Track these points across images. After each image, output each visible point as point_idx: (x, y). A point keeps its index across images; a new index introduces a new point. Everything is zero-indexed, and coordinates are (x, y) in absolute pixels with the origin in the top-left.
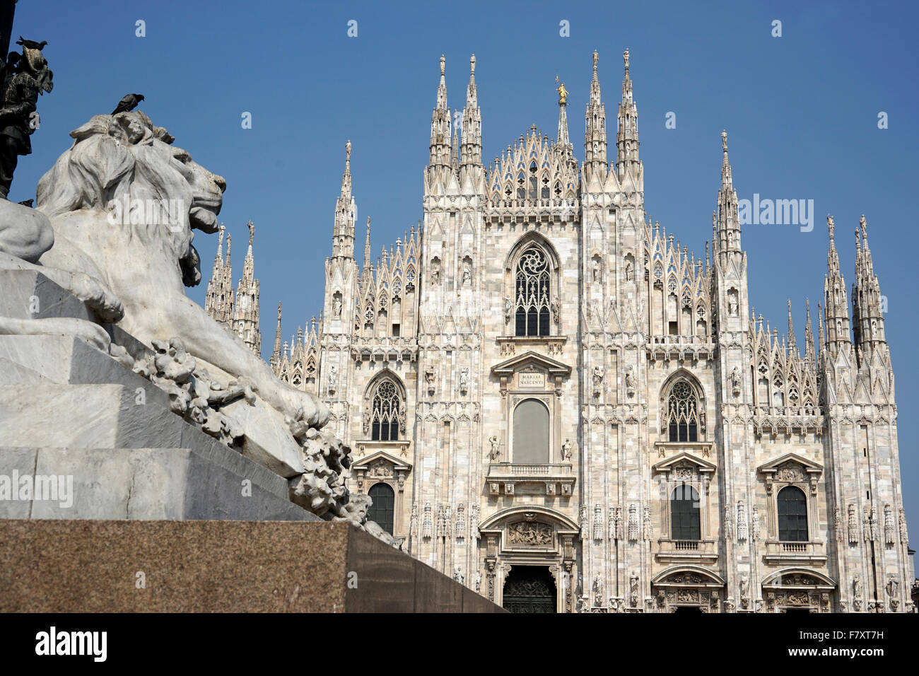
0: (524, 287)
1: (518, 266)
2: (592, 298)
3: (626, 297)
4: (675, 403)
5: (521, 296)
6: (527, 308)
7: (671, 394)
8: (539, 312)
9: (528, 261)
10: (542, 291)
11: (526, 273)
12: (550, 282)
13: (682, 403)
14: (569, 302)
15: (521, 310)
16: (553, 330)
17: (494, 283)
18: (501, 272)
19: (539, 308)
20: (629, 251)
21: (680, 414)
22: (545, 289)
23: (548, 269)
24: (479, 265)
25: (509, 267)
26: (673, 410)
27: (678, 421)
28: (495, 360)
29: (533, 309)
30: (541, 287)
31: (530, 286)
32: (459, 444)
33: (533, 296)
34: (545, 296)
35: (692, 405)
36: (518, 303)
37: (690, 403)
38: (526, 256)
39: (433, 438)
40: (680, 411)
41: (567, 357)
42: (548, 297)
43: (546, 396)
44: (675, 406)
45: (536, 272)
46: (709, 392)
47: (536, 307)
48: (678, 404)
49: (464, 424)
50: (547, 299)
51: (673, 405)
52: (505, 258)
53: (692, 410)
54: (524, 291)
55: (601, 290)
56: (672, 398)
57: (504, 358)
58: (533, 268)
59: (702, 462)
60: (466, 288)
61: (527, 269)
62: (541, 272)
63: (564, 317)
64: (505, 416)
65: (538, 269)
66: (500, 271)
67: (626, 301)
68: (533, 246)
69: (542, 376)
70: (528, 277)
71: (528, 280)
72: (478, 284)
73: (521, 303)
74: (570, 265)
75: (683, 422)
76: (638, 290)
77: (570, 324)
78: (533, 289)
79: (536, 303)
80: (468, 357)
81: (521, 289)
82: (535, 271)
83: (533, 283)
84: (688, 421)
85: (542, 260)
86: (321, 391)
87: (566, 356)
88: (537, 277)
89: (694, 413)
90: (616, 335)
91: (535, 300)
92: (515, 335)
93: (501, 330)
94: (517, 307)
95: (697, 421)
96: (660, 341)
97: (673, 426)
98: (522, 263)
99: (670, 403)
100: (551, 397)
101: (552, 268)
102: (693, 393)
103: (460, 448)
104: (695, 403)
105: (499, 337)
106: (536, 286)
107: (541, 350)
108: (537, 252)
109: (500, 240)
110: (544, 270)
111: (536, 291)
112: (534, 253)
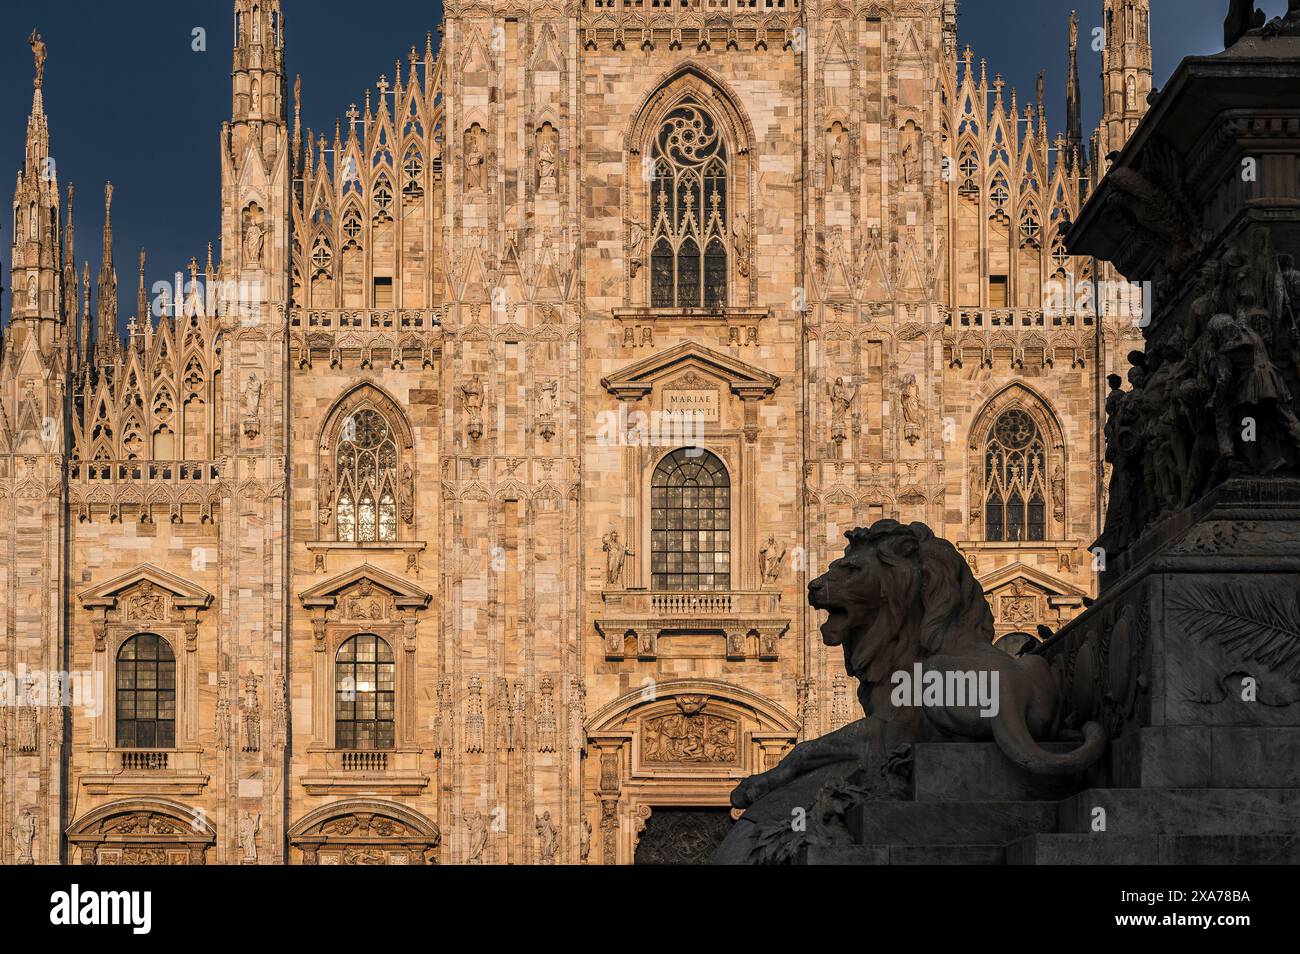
0: (669, 192)
1: (654, 147)
2: (829, 222)
3: (902, 221)
4: (1000, 457)
5: (663, 215)
6: (676, 243)
7: (991, 437)
8: (702, 251)
9: (678, 132)
10: (709, 204)
11: (673, 162)
12: (728, 183)
13: (1015, 457)
14: (771, 231)
15: (663, 247)
16: (736, 292)
17: (605, 184)
18: (620, 160)
19: (702, 242)
20: (909, 115)
21: (1009, 482)
22: (715, 197)
23: (722, 153)
24: (573, 144)
25: (636, 146)
26: (994, 472)
27: (1005, 497)
28: (610, 361)
29: (689, 244)
30: (708, 192)
31: (682, 190)
32: (539, 550)
33: (689, 215)
34: (715, 214)
35: (1036, 461)
36: (656, 230)
37: (1031, 457)
38: (673, 121)
39: (480, 535)
40: (1010, 474)
41: (768, 354)
42: (723, 218)
43: (722, 443)
44: (1000, 464)
45: (697, 160)
46: (1073, 432)
47: (697, 240)
48: (1005, 460)
49: (548, 505)
50: (720, 223)
51: (994, 461)
52: (626, 126)
53: (1036, 471)
54: (669, 204)
55: (847, 205)
56: (994, 447)
57: (630, 356)
58: (689, 150)
59: (1057, 585)
60: (546, 197)
61: (675, 152)
62: (706, 160)
63: (761, 264)
64: (632, 486)
65: (700, 153)
66: (618, 158)
67: (902, 229)
68: (688, 100)
69: (712, 394)
70: (679, 170)
71: (677, 177)
72: (572, 189)
73: (662, 231)
74: (773, 145)
75: (1016, 499)
76: (929, 206)
77: (774, 281)
78: (689, 198)
79: (696, 232)
80: (554, 357)
81: (663, 198)
82: (692, 157)
83: (689, 186)
84: (1026, 496)
85: (709, 131)
86: (227, 431)
87: (765, 352)
88: (699, 170)
89: (1040, 479)
90: (879, 305)
91: (694, 224)
92: (649, 306)
93: (622, 293)
94: (653, 240)
95: (1046, 495)
96: (972, 320)
97: (994, 507)
98: (663, 137)
99: (989, 457)
100: (733, 444)
101: (731, 149)
102: (1039, 436)
103: (540, 558)
104: (1041, 457)
105: (618, 309)
106: (695, 191)
107: (708, 338)
108: (696, 112)
109: (616, 85)
110: (714, 155)
111: (696, 203)
112: (690, 115)
